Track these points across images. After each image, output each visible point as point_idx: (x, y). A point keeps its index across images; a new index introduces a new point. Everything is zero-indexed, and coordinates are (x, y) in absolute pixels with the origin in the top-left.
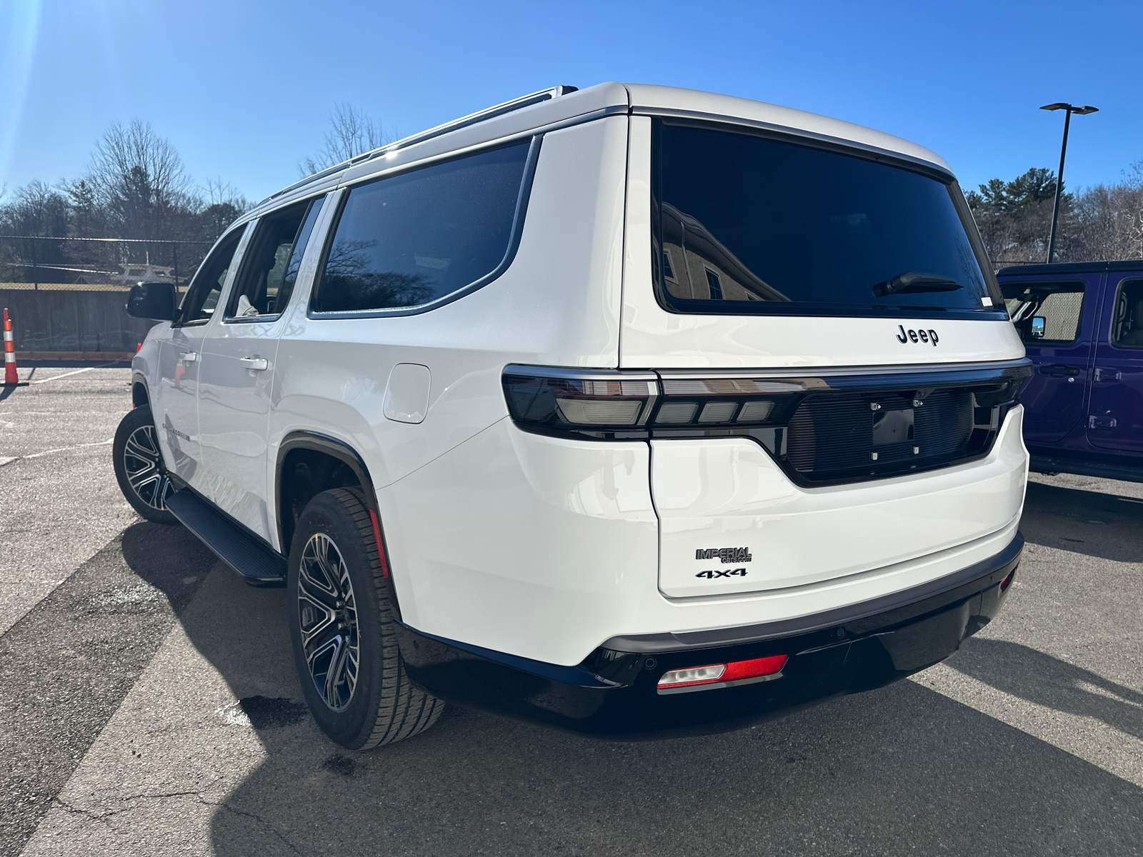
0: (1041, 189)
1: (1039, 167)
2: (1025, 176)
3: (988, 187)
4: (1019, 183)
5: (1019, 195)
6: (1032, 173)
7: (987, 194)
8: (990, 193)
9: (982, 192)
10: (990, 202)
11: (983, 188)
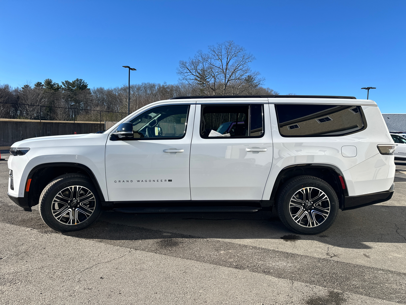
0: (81, 86)
1: (79, 78)
2: (75, 81)
3: (65, 83)
4: (74, 83)
5: (74, 87)
6: (77, 80)
7: (64, 85)
8: (66, 85)
9: (63, 84)
10: (66, 88)
11: (63, 83)
